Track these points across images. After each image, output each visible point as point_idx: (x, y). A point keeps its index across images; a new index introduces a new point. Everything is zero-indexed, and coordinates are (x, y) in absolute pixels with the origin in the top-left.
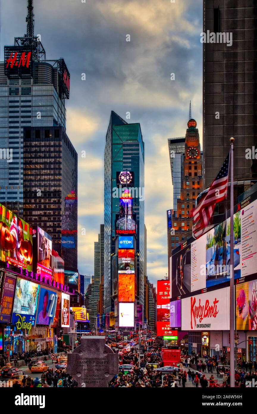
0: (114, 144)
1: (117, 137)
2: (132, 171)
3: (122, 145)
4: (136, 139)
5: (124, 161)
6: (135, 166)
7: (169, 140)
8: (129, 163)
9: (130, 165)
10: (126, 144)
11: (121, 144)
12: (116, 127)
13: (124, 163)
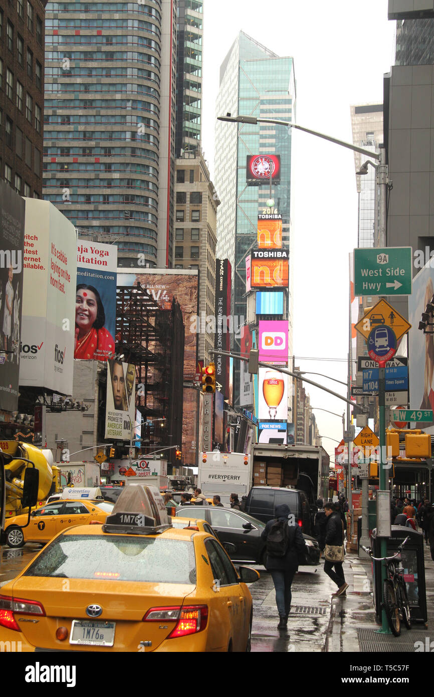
0: (243, 99)
1: (249, 85)
2: (277, 154)
3: (258, 102)
4: (286, 89)
5: (261, 132)
6: (283, 144)
7: (351, 107)
8: (271, 137)
9: (273, 141)
10: (266, 100)
11: (256, 99)
12: (247, 65)
13: (262, 137)
